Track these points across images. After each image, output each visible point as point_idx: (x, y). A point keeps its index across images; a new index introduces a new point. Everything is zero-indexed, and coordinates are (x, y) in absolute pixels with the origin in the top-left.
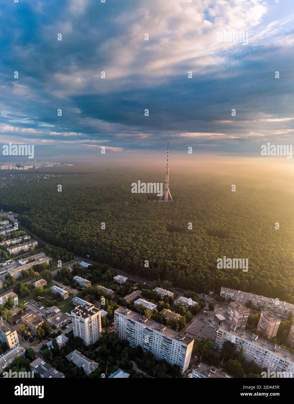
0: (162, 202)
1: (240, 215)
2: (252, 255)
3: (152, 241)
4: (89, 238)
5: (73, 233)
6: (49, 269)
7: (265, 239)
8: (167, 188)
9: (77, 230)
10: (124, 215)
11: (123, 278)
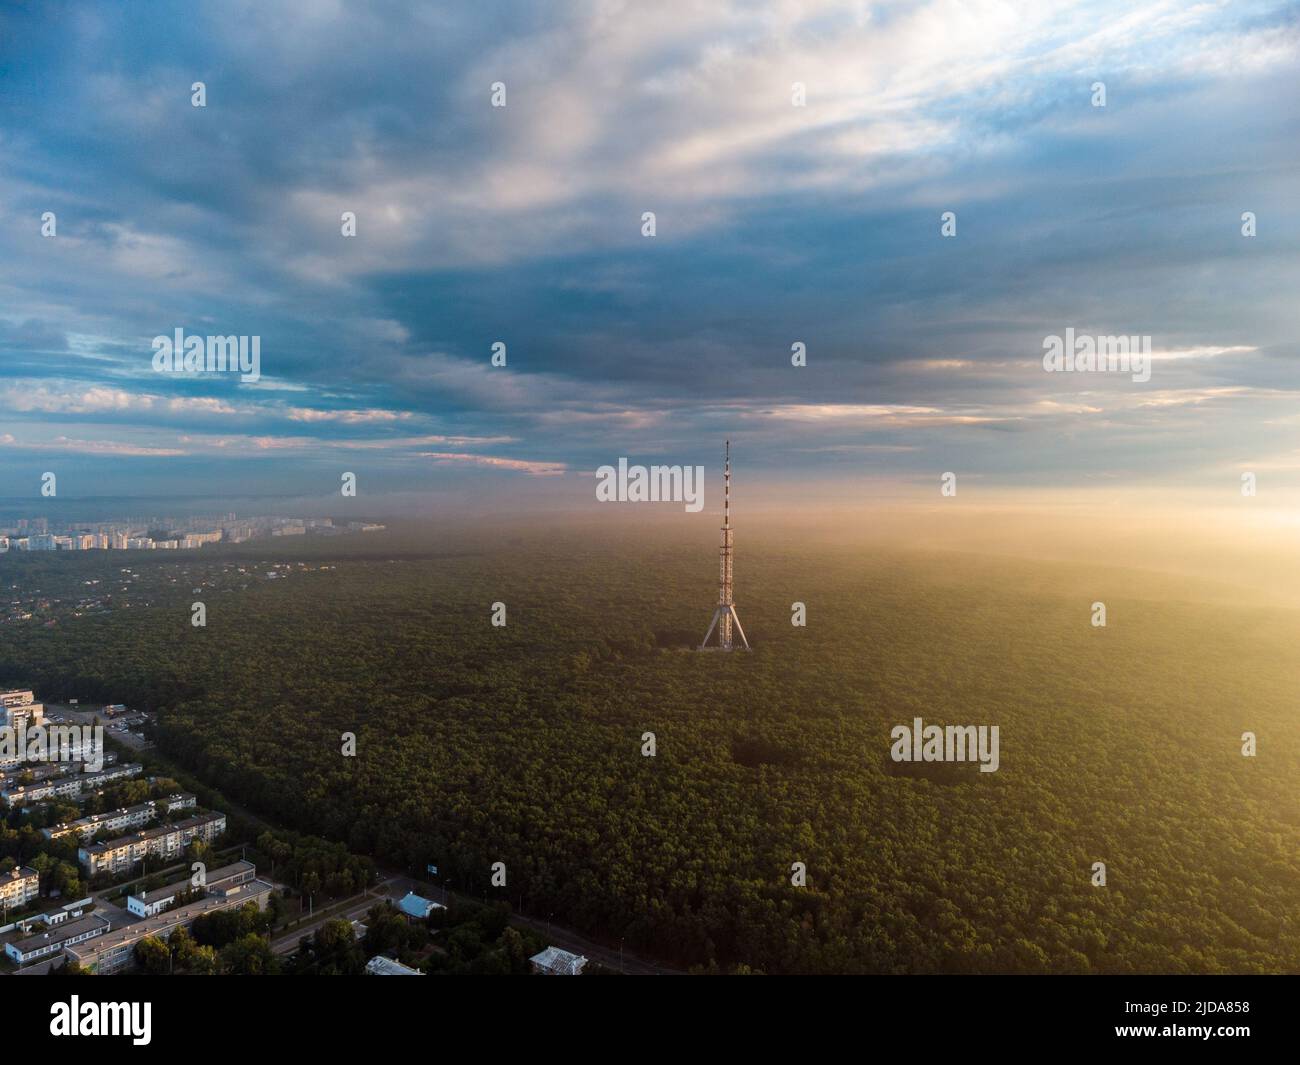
0: (710, 653)
1: (1010, 694)
2: (1082, 846)
3: (680, 802)
4: (439, 799)
5: (378, 781)
6: (264, 930)
7: (1131, 783)
8: (728, 603)
9: (393, 768)
10: (574, 704)
11: (571, 958)
